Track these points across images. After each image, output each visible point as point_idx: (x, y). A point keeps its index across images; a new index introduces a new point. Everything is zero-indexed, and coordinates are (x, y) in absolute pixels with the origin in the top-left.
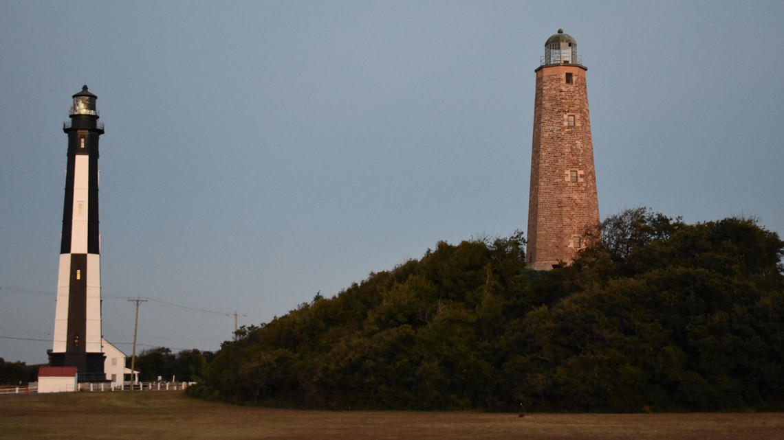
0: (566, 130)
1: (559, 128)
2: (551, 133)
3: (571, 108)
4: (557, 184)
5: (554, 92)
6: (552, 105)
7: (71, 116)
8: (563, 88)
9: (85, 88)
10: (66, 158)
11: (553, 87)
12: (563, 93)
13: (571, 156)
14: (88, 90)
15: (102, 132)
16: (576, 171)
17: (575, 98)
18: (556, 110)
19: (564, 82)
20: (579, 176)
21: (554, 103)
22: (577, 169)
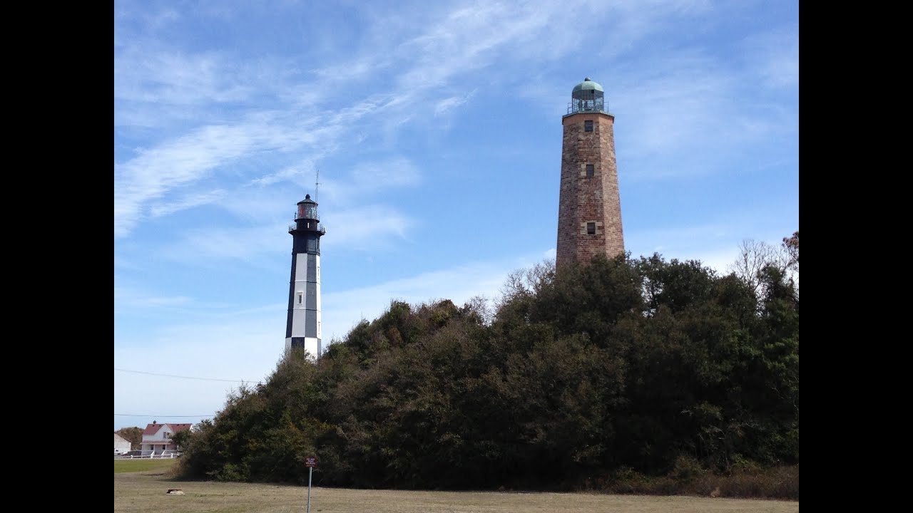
0: (584, 180)
1: (576, 179)
2: (569, 185)
3: (590, 157)
4: (572, 238)
5: (573, 142)
6: (571, 156)
7: (296, 221)
8: (581, 137)
9: (308, 197)
10: (291, 257)
11: (572, 136)
12: (581, 142)
13: (588, 207)
14: (311, 198)
15: (321, 234)
16: (594, 223)
17: (595, 146)
18: (574, 161)
19: (582, 130)
20: (596, 228)
21: (572, 153)
22: (595, 221)
